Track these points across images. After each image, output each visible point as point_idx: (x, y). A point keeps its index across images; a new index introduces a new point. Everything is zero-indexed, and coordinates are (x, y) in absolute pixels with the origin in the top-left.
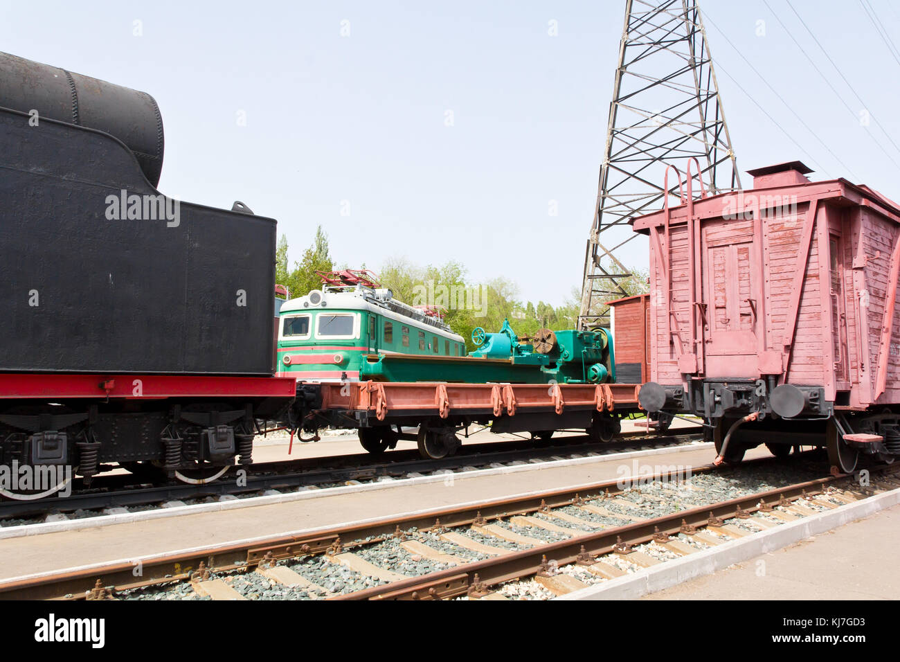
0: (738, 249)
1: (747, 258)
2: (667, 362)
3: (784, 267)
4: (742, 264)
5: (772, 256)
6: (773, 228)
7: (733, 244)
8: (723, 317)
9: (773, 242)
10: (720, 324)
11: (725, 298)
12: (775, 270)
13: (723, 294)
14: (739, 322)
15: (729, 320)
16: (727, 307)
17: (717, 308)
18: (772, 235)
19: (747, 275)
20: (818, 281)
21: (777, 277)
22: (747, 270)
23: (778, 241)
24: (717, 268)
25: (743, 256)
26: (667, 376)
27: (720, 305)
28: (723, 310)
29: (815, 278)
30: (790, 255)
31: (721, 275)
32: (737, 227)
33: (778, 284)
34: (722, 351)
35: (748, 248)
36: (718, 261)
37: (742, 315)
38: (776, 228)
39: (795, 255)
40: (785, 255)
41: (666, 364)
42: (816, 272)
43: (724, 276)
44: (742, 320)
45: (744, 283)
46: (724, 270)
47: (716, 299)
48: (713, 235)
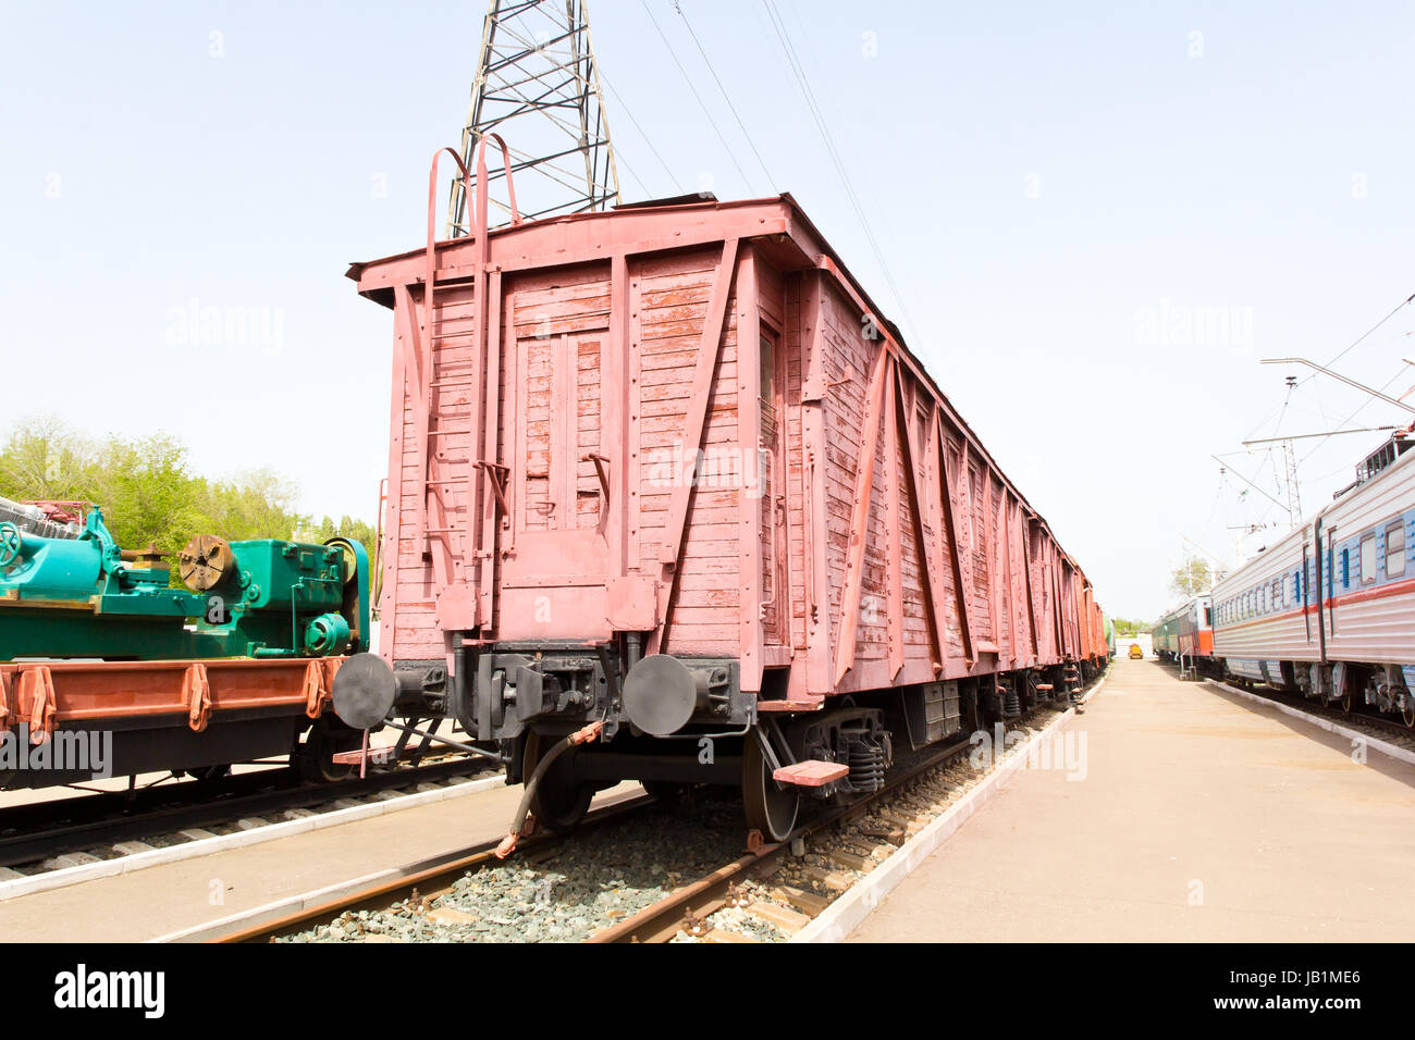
0: (579, 344)
1: (597, 366)
2: (417, 604)
3: (669, 388)
4: (586, 378)
5: (648, 363)
6: (649, 301)
7: (569, 334)
8: (542, 499)
9: (649, 330)
10: (534, 516)
11: (547, 455)
12: (651, 393)
13: (544, 447)
14: (574, 509)
15: (554, 505)
16: (551, 475)
17: (530, 477)
18: (648, 315)
19: (594, 404)
20: (734, 420)
21: (654, 408)
22: (595, 393)
23: (659, 329)
24: (535, 387)
25: (587, 362)
26: (414, 639)
27: (537, 471)
28: (542, 483)
29: (728, 413)
30: (681, 360)
31: (541, 401)
32: (580, 295)
33: (654, 425)
34: (535, 579)
35: (598, 344)
36: (538, 370)
37: (581, 494)
38: (657, 300)
39: (692, 361)
40: (672, 361)
41: (414, 609)
42: (732, 400)
43: (548, 406)
44: (580, 507)
45: (589, 422)
46: (548, 391)
47: (529, 457)
48: (530, 310)
